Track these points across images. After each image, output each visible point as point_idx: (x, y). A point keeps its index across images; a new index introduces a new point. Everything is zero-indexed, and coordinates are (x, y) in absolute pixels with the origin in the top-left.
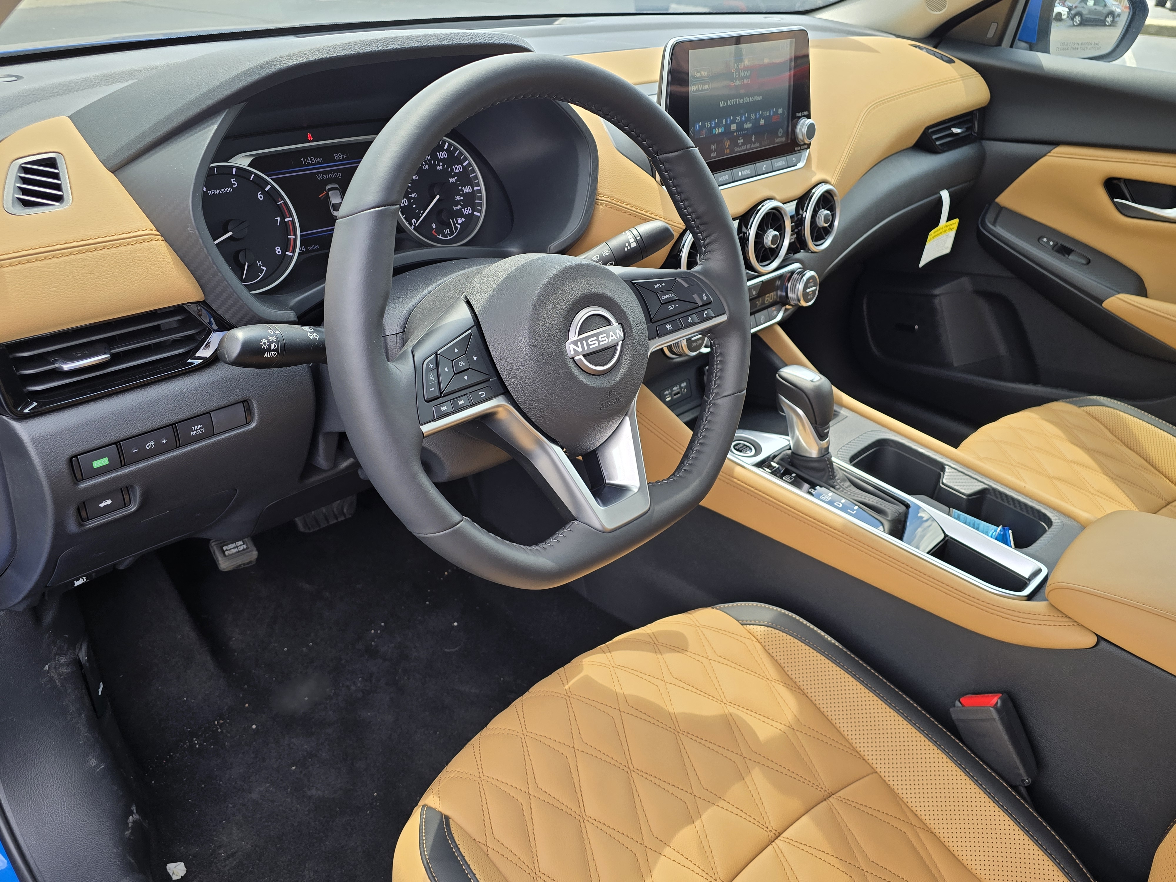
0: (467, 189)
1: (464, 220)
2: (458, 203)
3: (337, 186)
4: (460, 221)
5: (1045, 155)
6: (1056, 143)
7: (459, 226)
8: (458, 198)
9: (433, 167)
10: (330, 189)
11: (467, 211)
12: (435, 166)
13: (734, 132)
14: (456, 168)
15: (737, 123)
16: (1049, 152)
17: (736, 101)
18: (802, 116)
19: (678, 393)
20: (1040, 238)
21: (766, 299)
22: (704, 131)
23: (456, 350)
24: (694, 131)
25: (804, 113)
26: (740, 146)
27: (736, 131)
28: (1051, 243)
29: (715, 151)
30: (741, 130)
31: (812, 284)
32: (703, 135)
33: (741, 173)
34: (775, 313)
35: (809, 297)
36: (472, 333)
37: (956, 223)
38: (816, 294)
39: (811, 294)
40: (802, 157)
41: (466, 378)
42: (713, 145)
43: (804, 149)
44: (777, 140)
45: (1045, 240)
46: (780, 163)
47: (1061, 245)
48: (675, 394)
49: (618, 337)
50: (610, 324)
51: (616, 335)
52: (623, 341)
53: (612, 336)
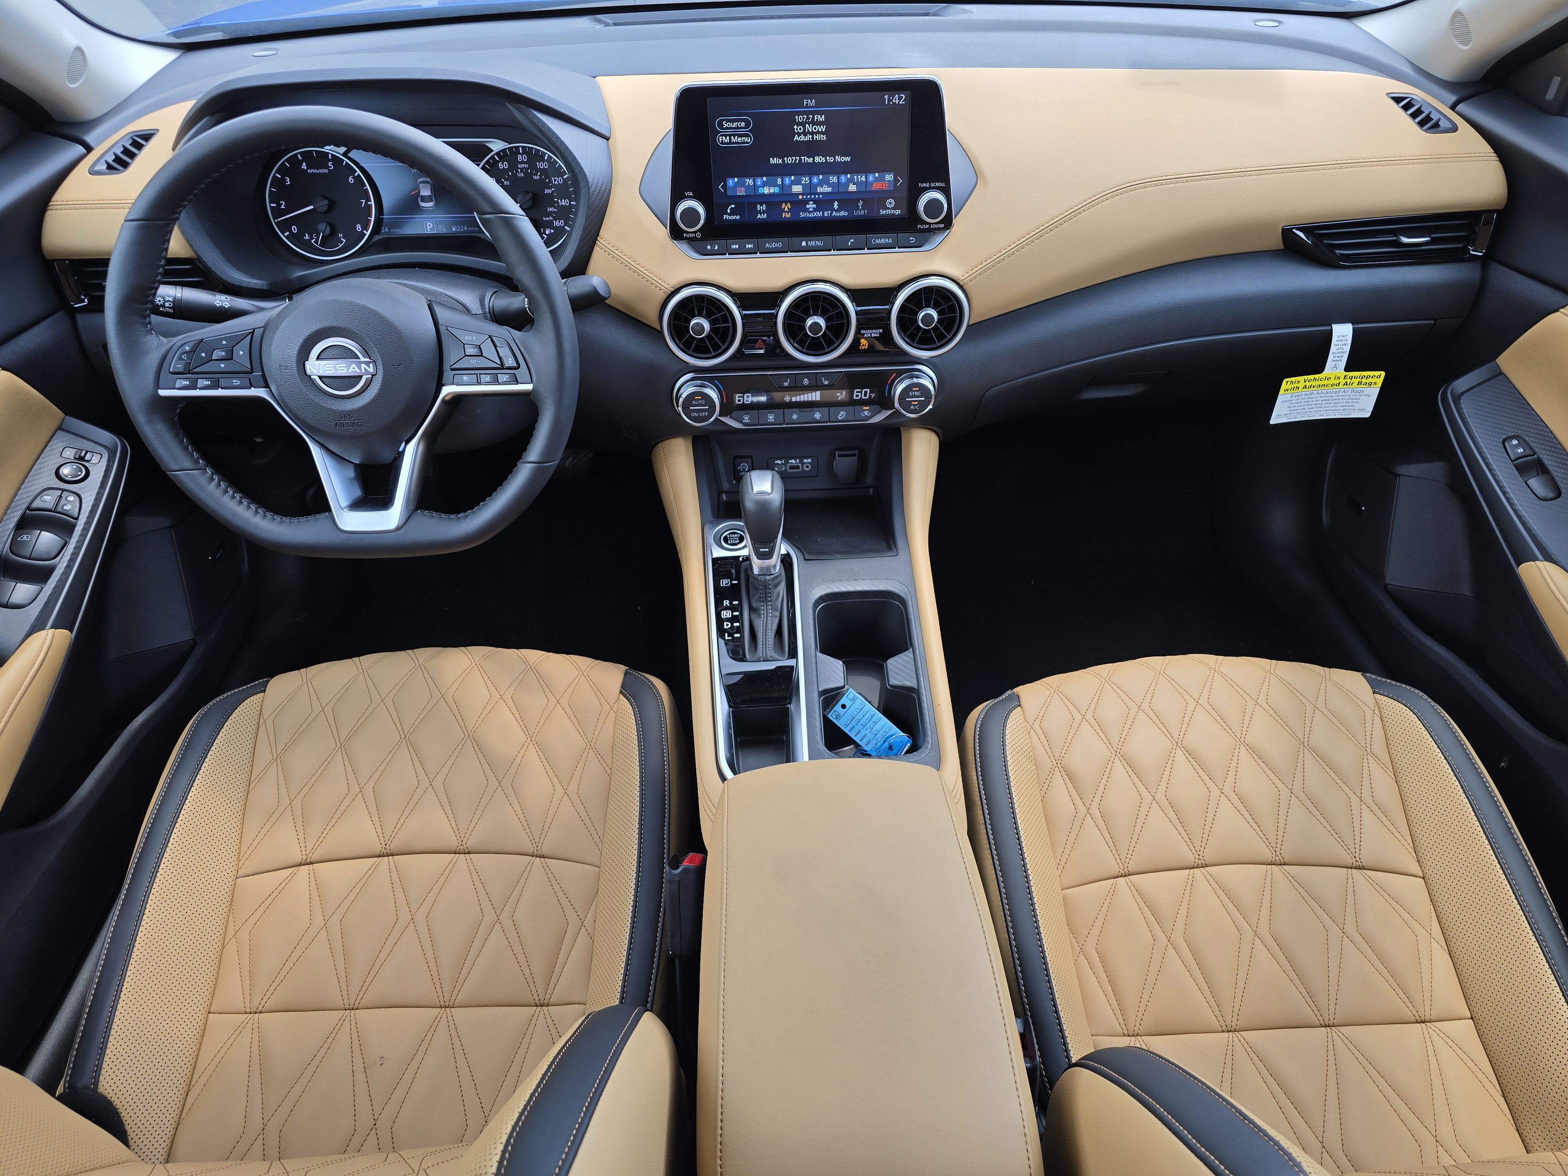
0: (564, 203)
1: (552, 231)
2: (550, 214)
3: (429, 180)
4: (547, 232)
5: (1557, 310)
7: (546, 237)
8: (551, 209)
9: (528, 176)
10: (422, 182)
11: (557, 223)
12: (532, 174)
13: (799, 194)
14: (555, 180)
15: (804, 186)
16: (1563, 307)
17: (801, 160)
18: (930, 188)
19: (798, 467)
20: (1511, 438)
21: (855, 394)
22: (743, 189)
23: (224, 342)
24: (725, 187)
25: (937, 184)
26: (811, 211)
27: (802, 194)
28: (1520, 450)
29: (764, 212)
30: (811, 194)
31: (917, 394)
32: (741, 192)
33: (807, 243)
34: (866, 413)
35: (912, 407)
36: (253, 332)
37: (1378, 377)
38: (930, 407)
39: (916, 405)
40: (933, 238)
41: (223, 366)
42: (761, 205)
43: (939, 229)
44: (884, 212)
45: (1515, 442)
46: (883, 241)
47: (1539, 460)
48: (791, 468)
49: (363, 371)
50: (359, 358)
51: (360, 368)
52: (373, 375)
53: (354, 368)
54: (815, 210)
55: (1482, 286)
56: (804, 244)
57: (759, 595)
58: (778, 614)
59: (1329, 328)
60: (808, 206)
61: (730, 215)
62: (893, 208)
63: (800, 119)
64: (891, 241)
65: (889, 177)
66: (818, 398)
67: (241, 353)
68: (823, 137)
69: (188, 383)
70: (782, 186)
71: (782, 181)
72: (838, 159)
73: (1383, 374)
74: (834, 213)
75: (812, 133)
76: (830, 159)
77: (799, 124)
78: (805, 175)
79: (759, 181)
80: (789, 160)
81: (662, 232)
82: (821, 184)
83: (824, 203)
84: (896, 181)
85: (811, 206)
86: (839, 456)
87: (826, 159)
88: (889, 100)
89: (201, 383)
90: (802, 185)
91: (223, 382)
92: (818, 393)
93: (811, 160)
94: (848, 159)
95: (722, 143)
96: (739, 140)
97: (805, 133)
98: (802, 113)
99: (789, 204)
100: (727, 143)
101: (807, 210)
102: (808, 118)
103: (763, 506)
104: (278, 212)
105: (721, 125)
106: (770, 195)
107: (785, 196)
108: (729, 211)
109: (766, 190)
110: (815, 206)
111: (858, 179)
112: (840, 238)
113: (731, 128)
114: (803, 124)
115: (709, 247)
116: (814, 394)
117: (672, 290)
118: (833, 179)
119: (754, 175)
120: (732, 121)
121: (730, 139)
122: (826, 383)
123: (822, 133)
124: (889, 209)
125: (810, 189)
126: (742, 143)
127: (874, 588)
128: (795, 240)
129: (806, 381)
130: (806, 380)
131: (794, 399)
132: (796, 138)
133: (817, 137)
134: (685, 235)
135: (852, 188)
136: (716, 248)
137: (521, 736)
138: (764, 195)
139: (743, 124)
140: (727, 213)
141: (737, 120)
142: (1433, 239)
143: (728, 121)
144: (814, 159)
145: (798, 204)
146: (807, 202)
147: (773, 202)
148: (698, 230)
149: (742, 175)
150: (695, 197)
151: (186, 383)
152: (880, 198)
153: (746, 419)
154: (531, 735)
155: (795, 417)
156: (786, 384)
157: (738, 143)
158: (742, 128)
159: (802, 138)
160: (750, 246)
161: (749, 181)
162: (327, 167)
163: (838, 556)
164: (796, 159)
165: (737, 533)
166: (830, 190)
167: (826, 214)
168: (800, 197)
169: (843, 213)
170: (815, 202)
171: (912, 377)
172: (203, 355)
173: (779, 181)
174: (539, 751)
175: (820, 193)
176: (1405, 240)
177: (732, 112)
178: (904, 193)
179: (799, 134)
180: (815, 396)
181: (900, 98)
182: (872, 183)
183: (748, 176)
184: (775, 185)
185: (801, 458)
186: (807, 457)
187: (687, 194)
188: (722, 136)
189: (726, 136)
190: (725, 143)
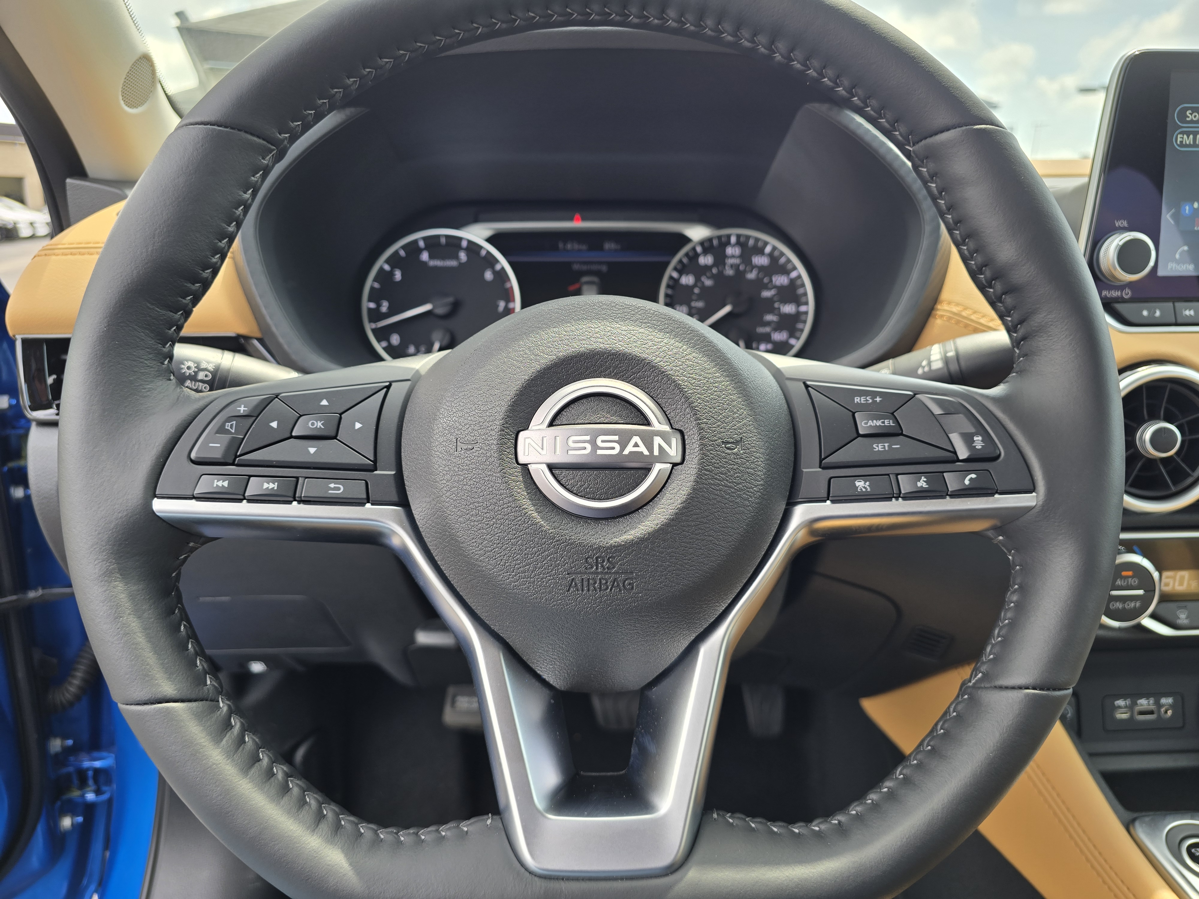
0: (788, 309)
1: (768, 347)
2: (767, 324)
8: (769, 317)
9: (741, 274)
10: (586, 283)
11: (778, 336)
12: (745, 273)
14: (776, 279)
19: (1151, 712)
23: (324, 402)
24: (1176, 216)
36: (388, 387)
41: (312, 450)
48: (1142, 713)
49: (656, 452)
50: (648, 423)
51: (649, 446)
52: (675, 465)
53: (636, 445)
61: (1177, 262)
67: (358, 425)
69: (226, 484)
89: (255, 486)
91: (305, 488)
95: (1182, 145)
100: (1189, 146)
104: (376, 316)
105: (1182, 116)
108: (1177, 256)
113: (1198, 122)
115: (1145, 313)
121: (1194, 139)
134: (1104, 293)
136: (1158, 313)
140: (1173, 260)
143: (1194, 110)
151: (220, 483)
153: (1183, 618)
162: (457, 257)
172: (274, 424)
185: (1157, 695)
186: (1167, 695)
187: (1118, 224)
188: (1183, 133)
189: (1188, 134)
190: (1187, 146)
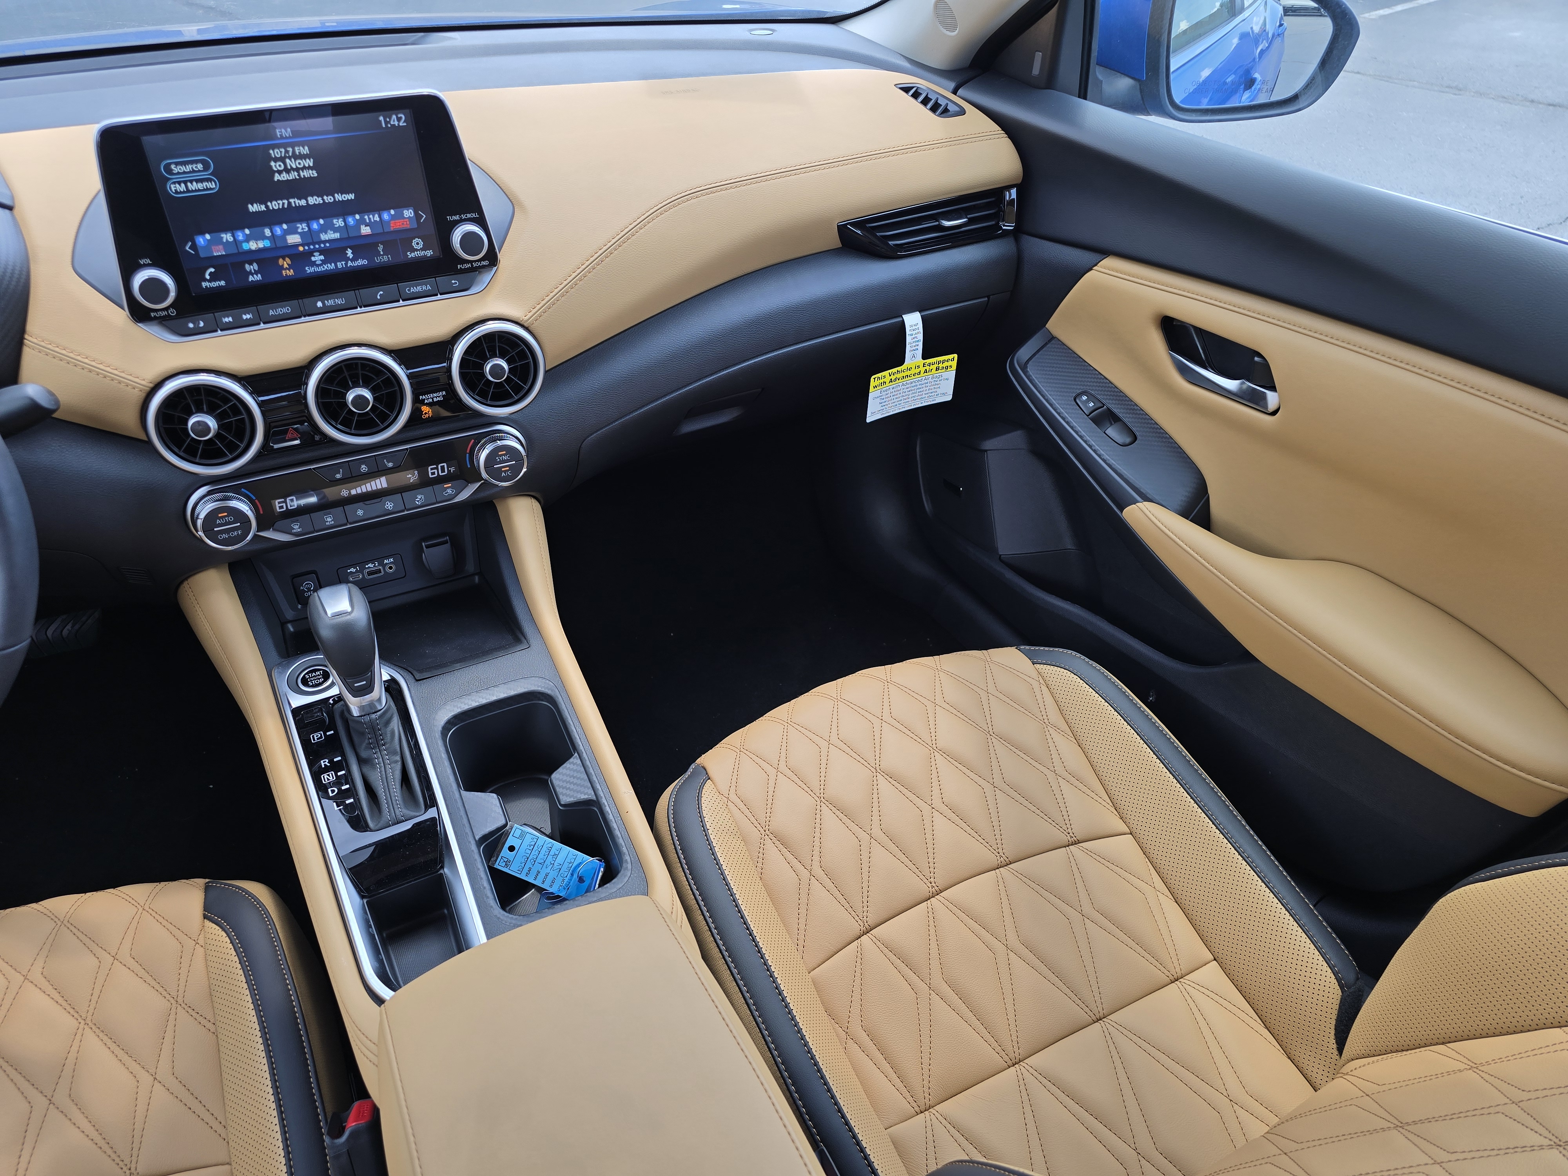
5: (1091, 269)
6: (1105, 253)
13: (298, 246)
15: (302, 235)
16: (1096, 265)
17: (289, 203)
18: (461, 221)
19: (379, 571)
20: (1079, 395)
21: (430, 472)
22: (221, 247)
24: (194, 247)
25: (469, 216)
26: (319, 264)
27: (303, 245)
28: (1092, 404)
29: (256, 273)
30: (314, 244)
31: (505, 458)
32: (218, 251)
33: (323, 303)
34: (449, 491)
35: (503, 474)
37: (952, 360)
38: (524, 470)
39: (508, 470)
40: (479, 278)
42: (250, 264)
43: (484, 267)
44: (413, 255)
45: (1085, 398)
46: (419, 289)
47: (1108, 409)
48: (370, 573)
54: (324, 262)
55: (1018, 260)
56: (319, 304)
57: (367, 741)
58: (398, 758)
59: (900, 319)
60: (313, 259)
61: (210, 281)
62: (422, 249)
63: (276, 153)
64: (429, 287)
65: (408, 213)
66: (385, 485)
68: (314, 174)
70: (273, 237)
71: (272, 232)
72: (339, 197)
73: (956, 356)
74: (350, 264)
75: (297, 170)
76: (329, 199)
77: (276, 160)
78: (301, 221)
79: (240, 236)
80: (274, 205)
81: (120, 316)
82: (323, 229)
83: (333, 252)
84: (418, 217)
85: (317, 258)
86: (427, 547)
87: (323, 200)
88: (386, 123)
90: (300, 234)
92: (383, 479)
93: (303, 202)
94: (351, 196)
95: (176, 192)
96: (200, 186)
97: (287, 171)
98: (278, 146)
99: (287, 259)
100: (184, 192)
101: (314, 264)
102: (286, 152)
103: (345, 630)
105: (169, 170)
106: (260, 250)
107: (280, 249)
108: (208, 277)
109: (253, 245)
110: (322, 257)
111: (370, 219)
112: (365, 292)
113: (184, 173)
114: (282, 160)
115: (191, 325)
116: (378, 481)
117: (152, 385)
118: (339, 222)
119: (232, 228)
120: (184, 163)
121: (187, 187)
122: (390, 465)
123: (309, 168)
124: (417, 250)
125: (310, 238)
126: (204, 190)
127: (512, 693)
128: (307, 301)
129: (364, 468)
130: (363, 466)
131: (353, 492)
132: (277, 177)
133: (305, 174)
134: (152, 315)
135: (365, 230)
136: (202, 324)
137: (68, 1022)
138: (250, 252)
139: (200, 166)
140: (205, 280)
141: (192, 162)
142: (969, 219)
143: (177, 164)
144: (307, 201)
145: (300, 258)
146: (311, 253)
147: (265, 259)
148: (172, 306)
149: (216, 228)
150: (155, 265)
152: (404, 239)
153: (296, 528)
154: (84, 1016)
155: (360, 512)
156: (338, 476)
157: (199, 190)
158: (199, 171)
159: (284, 177)
160: (248, 316)
161: (227, 237)
163: (458, 666)
164: (283, 204)
165: (319, 670)
166: (337, 235)
167: (339, 265)
168: (301, 249)
169: (361, 262)
170: (322, 252)
171: (494, 440)
173: (267, 232)
174: (101, 1035)
175: (325, 242)
176: (947, 224)
177: (182, 153)
178: (431, 230)
179: (280, 172)
180: (381, 483)
181: (399, 119)
182: (388, 222)
183: (225, 230)
184: (264, 238)
185: (380, 559)
186: (388, 557)
187: (142, 262)
188: (174, 183)
189: (179, 183)
190: (181, 192)
